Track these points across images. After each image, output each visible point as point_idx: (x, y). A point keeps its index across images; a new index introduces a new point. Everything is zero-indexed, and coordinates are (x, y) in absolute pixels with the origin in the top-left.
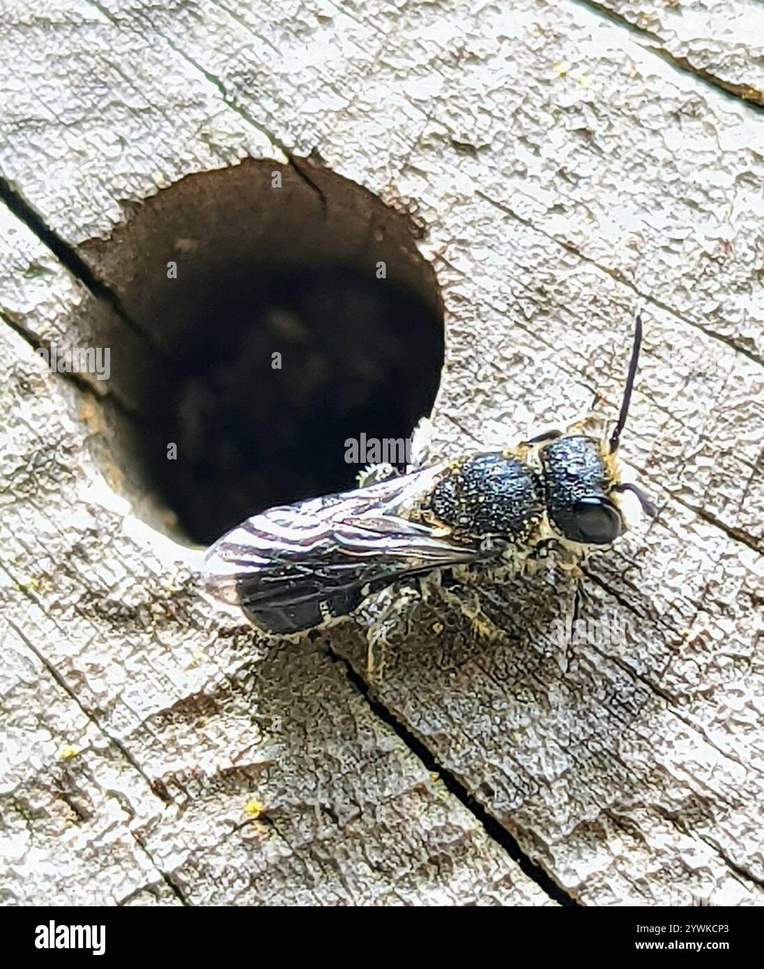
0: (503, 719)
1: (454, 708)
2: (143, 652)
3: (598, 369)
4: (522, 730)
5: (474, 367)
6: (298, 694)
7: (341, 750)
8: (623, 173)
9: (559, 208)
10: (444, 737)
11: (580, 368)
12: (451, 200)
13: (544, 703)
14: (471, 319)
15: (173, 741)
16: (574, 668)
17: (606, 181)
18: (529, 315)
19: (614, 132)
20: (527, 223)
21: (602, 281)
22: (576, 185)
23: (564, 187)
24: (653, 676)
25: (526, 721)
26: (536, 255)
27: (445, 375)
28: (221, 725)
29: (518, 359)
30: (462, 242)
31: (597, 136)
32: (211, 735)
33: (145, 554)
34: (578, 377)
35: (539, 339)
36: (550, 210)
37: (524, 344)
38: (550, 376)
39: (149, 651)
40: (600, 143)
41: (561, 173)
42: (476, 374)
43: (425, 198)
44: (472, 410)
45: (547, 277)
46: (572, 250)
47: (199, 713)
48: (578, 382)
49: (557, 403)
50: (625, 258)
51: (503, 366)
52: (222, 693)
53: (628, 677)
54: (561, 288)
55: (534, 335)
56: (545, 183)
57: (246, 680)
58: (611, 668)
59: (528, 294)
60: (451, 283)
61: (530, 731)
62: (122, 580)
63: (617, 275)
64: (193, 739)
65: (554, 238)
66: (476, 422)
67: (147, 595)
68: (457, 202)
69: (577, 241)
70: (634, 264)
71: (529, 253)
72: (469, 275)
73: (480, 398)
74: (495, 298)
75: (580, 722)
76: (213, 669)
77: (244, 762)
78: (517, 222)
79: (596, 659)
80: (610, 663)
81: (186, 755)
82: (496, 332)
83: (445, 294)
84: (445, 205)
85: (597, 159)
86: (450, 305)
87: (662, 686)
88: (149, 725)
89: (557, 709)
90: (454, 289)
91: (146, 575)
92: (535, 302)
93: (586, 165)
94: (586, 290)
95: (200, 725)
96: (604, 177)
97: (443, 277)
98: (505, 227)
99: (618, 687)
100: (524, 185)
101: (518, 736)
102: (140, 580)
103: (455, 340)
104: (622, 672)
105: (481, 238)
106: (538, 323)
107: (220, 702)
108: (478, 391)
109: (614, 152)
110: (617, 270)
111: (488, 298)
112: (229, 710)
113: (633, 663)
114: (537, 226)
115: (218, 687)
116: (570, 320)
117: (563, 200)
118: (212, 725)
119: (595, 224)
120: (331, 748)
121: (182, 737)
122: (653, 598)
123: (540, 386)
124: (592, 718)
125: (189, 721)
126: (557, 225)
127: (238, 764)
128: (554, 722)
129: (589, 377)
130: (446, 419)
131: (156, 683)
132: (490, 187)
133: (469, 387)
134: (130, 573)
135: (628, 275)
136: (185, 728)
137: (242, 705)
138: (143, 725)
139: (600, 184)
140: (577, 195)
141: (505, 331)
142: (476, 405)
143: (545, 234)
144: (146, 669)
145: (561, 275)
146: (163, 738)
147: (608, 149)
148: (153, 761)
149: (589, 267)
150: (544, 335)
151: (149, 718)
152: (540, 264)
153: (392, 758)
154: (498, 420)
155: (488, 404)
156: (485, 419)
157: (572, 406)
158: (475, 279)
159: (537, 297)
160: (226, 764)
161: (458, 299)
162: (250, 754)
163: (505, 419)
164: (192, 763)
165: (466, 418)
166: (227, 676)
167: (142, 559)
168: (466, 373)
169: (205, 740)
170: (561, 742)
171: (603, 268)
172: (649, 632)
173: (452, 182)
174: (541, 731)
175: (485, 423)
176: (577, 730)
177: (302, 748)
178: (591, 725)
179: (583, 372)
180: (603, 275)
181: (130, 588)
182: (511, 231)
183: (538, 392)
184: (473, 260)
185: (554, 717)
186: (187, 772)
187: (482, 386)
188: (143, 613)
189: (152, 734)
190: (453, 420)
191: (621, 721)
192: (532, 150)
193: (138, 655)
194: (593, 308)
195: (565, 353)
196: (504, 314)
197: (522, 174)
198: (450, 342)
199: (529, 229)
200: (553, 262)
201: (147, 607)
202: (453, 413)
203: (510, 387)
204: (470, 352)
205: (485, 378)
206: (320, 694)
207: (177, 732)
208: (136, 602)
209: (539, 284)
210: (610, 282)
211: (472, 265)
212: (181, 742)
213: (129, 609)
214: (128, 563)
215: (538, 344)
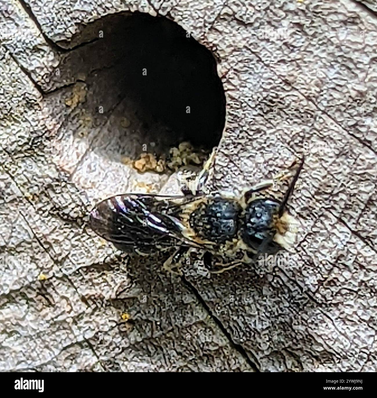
0: (240, 299)
1: (218, 290)
2: (79, 237)
3: (296, 144)
4: (249, 305)
5: (238, 132)
6: (148, 269)
7: (166, 298)
8: (317, 46)
9: (283, 61)
10: (212, 302)
11: (287, 141)
13: (261, 294)
14: (238, 109)
15: (91, 280)
16: (275, 281)
17: (308, 49)
18: (265, 111)
19: (314, 25)
20: (267, 66)
21: (301, 100)
22: (293, 50)
23: (286, 51)
24: (310, 293)
25: (251, 301)
26: (270, 84)
27: (225, 134)
28: (113, 276)
29: (258, 131)
30: (235, 70)
31: (305, 26)
32: (109, 279)
33: (81, 194)
34: (286, 145)
35: (270, 122)
36: (279, 61)
37: (262, 124)
38: (273, 142)
39: (82, 237)
40: (306, 30)
41: (286, 44)
42: (238, 136)
43: (220, 44)
44: (236, 152)
45: (273, 95)
46: (287, 83)
47: (103, 270)
48: (286, 148)
49: (275, 156)
50: (314, 90)
51: (251, 133)
52: (113, 262)
53: (299, 291)
54: (281, 101)
55: (267, 120)
56: (278, 47)
57: (125, 258)
58: (292, 285)
59: (265, 101)
60: (228, 90)
61: (253, 306)
62: (70, 204)
63: (308, 98)
64: (101, 280)
65: (280, 76)
66: (237, 158)
67: (80, 213)
68: (235, 50)
69: (290, 79)
70: (317, 94)
71: (267, 82)
72: (238, 87)
73: (240, 147)
74: (250, 100)
75: (277, 306)
76: (110, 251)
77: (122, 297)
78: (262, 64)
79: (285, 279)
80: (291, 282)
81: (97, 287)
82: (249, 117)
83: (226, 93)
84: (229, 50)
86: (228, 100)
87: (314, 298)
88: (80, 271)
89: (266, 297)
90: (229, 92)
91: (80, 204)
92: (269, 106)
93: (299, 40)
94: (293, 104)
95: (104, 274)
96: (307, 47)
97: (226, 86)
98: (257, 65)
99: (294, 294)
100: (268, 46)
101: (247, 308)
102: (78, 206)
103: (230, 117)
104: (297, 288)
105: (246, 69)
106: (270, 115)
107: (112, 266)
108: (239, 144)
109: (313, 35)
110: (309, 96)
111: (246, 99)
112: (118, 270)
113: (302, 285)
114: (272, 69)
115: (111, 259)
116: (285, 117)
117: (285, 58)
118: (109, 275)
119: (300, 71)
120: (162, 296)
121: (95, 278)
122: (313, 257)
123: (268, 146)
124: (281, 306)
125: (99, 272)
126: (283, 69)
127: (118, 297)
128: (264, 303)
130: (222, 154)
131: (84, 252)
132: (252, 44)
133: (235, 141)
134: (74, 201)
135: (314, 99)
136: (97, 275)
137: (123, 268)
138: (78, 270)
139: (305, 51)
140: (292, 56)
141: (253, 117)
142: (238, 150)
143: (275, 74)
144: (80, 244)
145: (283, 94)
146: (87, 277)
147: (310, 33)
148: (82, 287)
149: (295, 93)
150: (272, 121)
151: (80, 268)
152: (271, 88)
153: (189, 306)
154: (248, 158)
155: (243, 150)
156: (242, 157)
157: (282, 159)
158: (241, 89)
159: (269, 103)
160: (114, 296)
161: (232, 98)
162: (125, 293)
163: (251, 158)
164: (99, 292)
165: (233, 155)
166: (116, 256)
167: (79, 196)
170: (267, 314)
171: (302, 94)
172: (311, 272)
174: (258, 306)
175: (241, 159)
176: (274, 309)
178: (281, 309)
179: (288, 143)
180: (301, 97)
181: (73, 209)
182: (259, 67)
183: (267, 149)
185: (265, 301)
186: (96, 296)
187: (240, 141)
188: (79, 220)
189: (82, 275)
190: (226, 155)
191: (294, 310)
193: (77, 238)
194: (295, 113)
195: (281, 132)
196: (253, 108)
197: (267, 40)
198: (228, 118)
199: (268, 69)
200: (277, 88)
201: (81, 218)
202: (226, 152)
203: (255, 144)
204: (236, 125)
205: (243, 138)
206: (158, 271)
207: (93, 277)
208: (75, 215)
209: (270, 98)
210: (304, 103)
211: (240, 82)
212: (95, 281)
213: (72, 218)
214: (73, 196)
215: (269, 125)
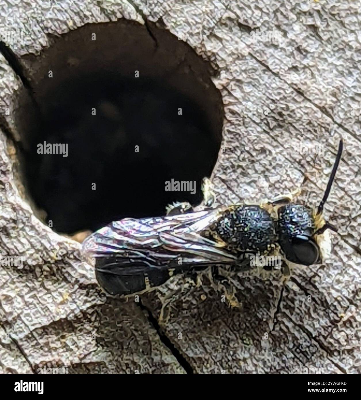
0: (235, 353)
1: (207, 344)
2: (35, 292)
3: (308, 162)
4: (245, 360)
5: (238, 153)
6: (120, 325)
7: (142, 360)
8: (332, 53)
9: (295, 68)
10: (200, 359)
11: (298, 160)
12: (234, 57)
13: (258, 346)
14: (239, 125)
15: (47, 344)
16: (277, 329)
17: (322, 56)
18: (272, 127)
19: (330, 29)
20: (277, 75)
21: (315, 112)
22: (305, 56)
23: (298, 57)
24: (321, 338)
25: (247, 355)
26: (279, 94)
27: (221, 155)
28: (75, 338)
29: (263, 151)
30: (238, 81)
31: (320, 30)
32: (69, 343)
33: (42, 237)
34: (296, 165)
35: (276, 141)
36: (290, 69)
37: (267, 143)
38: (280, 163)
39: (38, 292)
40: (321, 34)
41: (298, 49)
42: (239, 157)
43: (220, 53)
44: (234, 177)
45: (284, 106)
46: (300, 92)
47: (63, 330)
48: (296, 168)
49: (282, 179)
50: (329, 100)
51: (254, 154)
52: (78, 320)
53: (307, 337)
54: (292, 114)
55: (273, 138)
56: (288, 53)
57: (92, 315)
58: (298, 331)
59: (273, 115)
60: (230, 103)
61: (249, 361)
62: (28, 250)
63: (323, 110)
64: (58, 345)
65: (291, 85)
66: (236, 184)
67: (41, 260)
68: (238, 58)
69: (303, 88)
70: (333, 105)
71: (276, 92)
72: (241, 100)
73: (239, 171)
74: (254, 115)
75: (278, 360)
76: (74, 306)
77: (87, 361)
78: (270, 73)
79: (290, 325)
80: (297, 328)
81: (54, 353)
82: (252, 134)
83: (226, 109)
84: (231, 59)
85: (318, 43)
86: (229, 116)
87: (326, 344)
88: (34, 334)
89: (265, 350)
90: (231, 107)
91: (42, 248)
92: (276, 120)
93: (312, 45)
94: (305, 117)
95: (63, 337)
96: (322, 53)
97: (226, 99)
98: (263, 75)
99: (301, 342)
100: (277, 54)
101: (242, 363)
102: (38, 251)
103: (229, 136)
104: (304, 334)
105: (249, 80)
106: (277, 132)
107: (76, 325)
108: (239, 166)
109: (328, 40)
110: (324, 107)
111: (250, 115)
112: (81, 330)
113: (311, 330)
114: (281, 77)
115: (76, 316)
116: (294, 132)
117: (297, 64)
118: (70, 338)
119: (314, 80)
120: (136, 358)
121: (53, 342)
122: (326, 294)
123: (274, 168)
124: (284, 358)
125: (57, 334)
126: (294, 77)
127: (83, 362)
128: (262, 357)
129: (302, 166)
130: (219, 180)
131: (40, 310)
132: (257, 51)
133: (234, 163)
134: (33, 246)
135: (330, 111)
136: (55, 338)
137: (88, 328)
138: (31, 333)
139: (319, 57)
140: (305, 62)
141: (258, 134)
142: (237, 174)
143: (286, 82)
144: (35, 302)
145: (293, 106)
146: (42, 341)
147: (325, 38)
148: (35, 354)
149: (308, 104)
150: (279, 139)
151: (35, 330)
152: (281, 99)
153: (170, 367)
154: (249, 184)
155: (244, 174)
156: (241, 183)
157: (291, 181)
158: (244, 103)
159: (277, 117)
160: (76, 360)
161: (233, 113)
162: (90, 357)
163: (253, 184)
164: (57, 358)
165: (231, 181)
166: (81, 311)
167: (40, 239)
168: (234, 155)
169: (65, 346)
170: (265, 369)
171: (316, 105)
172: (322, 313)
173: (236, 46)
174: (255, 362)
175: (241, 185)
176: (275, 364)
177: (119, 356)
178: (284, 362)
179: (299, 163)
180: (315, 109)
181: (32, 255)
182: (266, 78)
183: (273, 171)
184: (243, 92)
185: (263, 355)
186: (54, 363)
187: (241, 164)
188: (38, 270)
189: (36, 339)
190: (223, 181)
191: (300, 361)
192: (282, 33)
193: (32, 294)
194: (308, 127)
195: (290, 151)
196: (257, 124)
197: (276, 47)
198: (226, 137)
199: (277, 78)
200: (288, 98)
201: (40, 267)
202: (224, 177)
203: (257, 166)
204: (237, 144)
205: (244, 159)
206: (133, 327)
207: (50, 340)
208: (34, 263)
209: (280, 110)
210: (319, 114)
211: (242, 94)
212: (52, 345)
213: (30, 266)
214: (32, 240)
215: (275, 144)
